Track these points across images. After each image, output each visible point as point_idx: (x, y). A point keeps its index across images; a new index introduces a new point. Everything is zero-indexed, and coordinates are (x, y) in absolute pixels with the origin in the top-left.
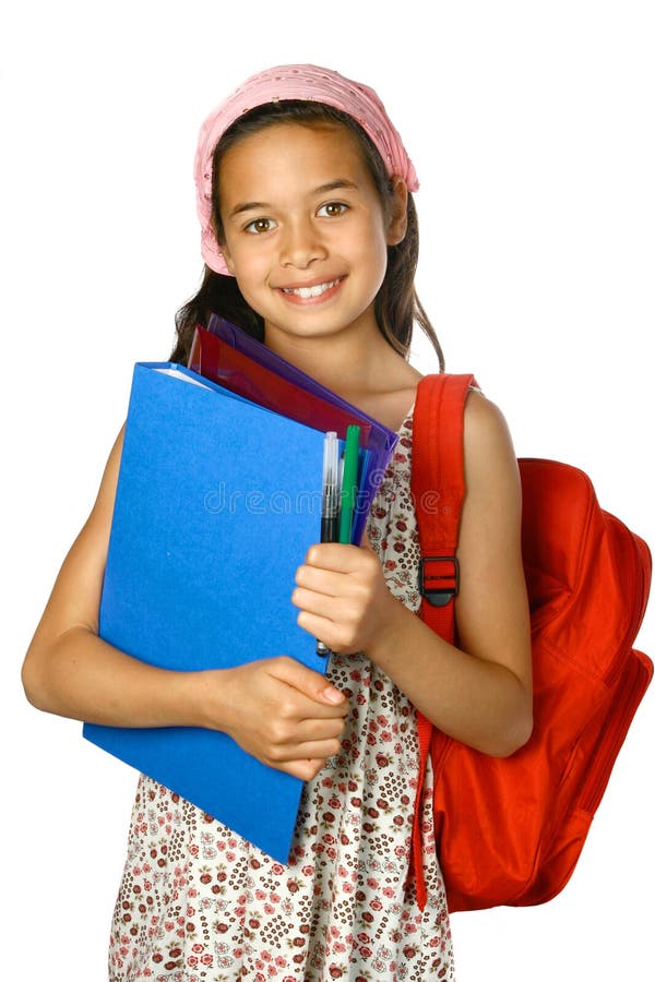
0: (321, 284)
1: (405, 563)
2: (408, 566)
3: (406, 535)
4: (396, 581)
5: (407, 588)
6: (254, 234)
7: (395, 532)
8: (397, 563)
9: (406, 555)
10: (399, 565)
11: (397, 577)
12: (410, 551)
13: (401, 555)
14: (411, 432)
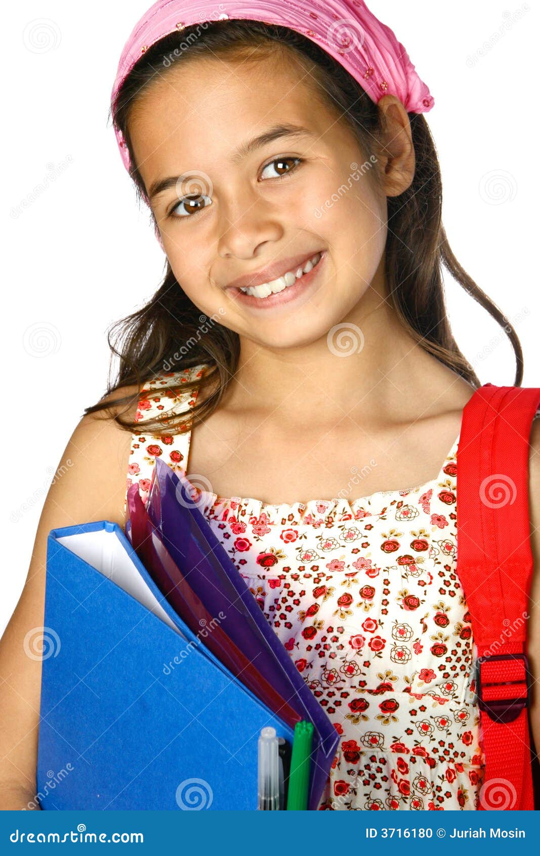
0: (283, 275)
1: (448, 670)
2: (452, 673)
3: (449, 630)
4: (435, 697)
5: (452, 704)
6: (183, 217)
7: (434, 629)
8: (437, 671)
9: (449, 660)
10: (440, 674)
11: (438, 691)
12: (454, 652)
13: (442, 660)
14: (454, 481)
